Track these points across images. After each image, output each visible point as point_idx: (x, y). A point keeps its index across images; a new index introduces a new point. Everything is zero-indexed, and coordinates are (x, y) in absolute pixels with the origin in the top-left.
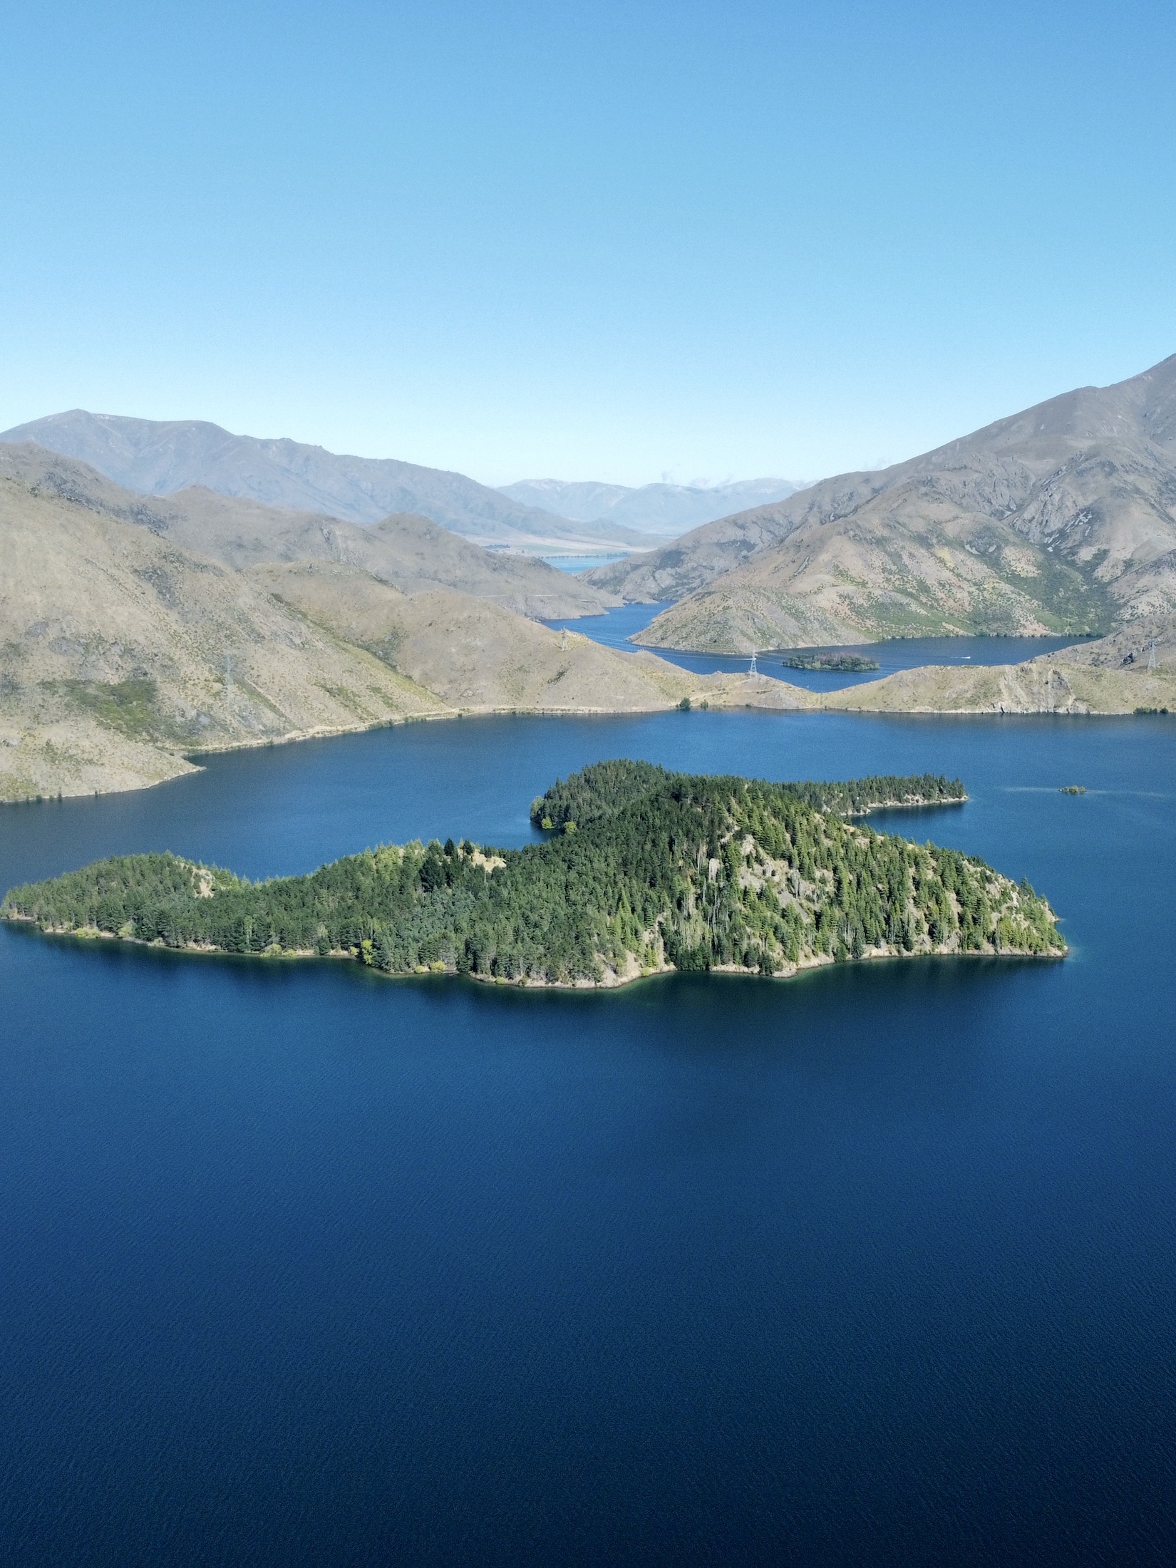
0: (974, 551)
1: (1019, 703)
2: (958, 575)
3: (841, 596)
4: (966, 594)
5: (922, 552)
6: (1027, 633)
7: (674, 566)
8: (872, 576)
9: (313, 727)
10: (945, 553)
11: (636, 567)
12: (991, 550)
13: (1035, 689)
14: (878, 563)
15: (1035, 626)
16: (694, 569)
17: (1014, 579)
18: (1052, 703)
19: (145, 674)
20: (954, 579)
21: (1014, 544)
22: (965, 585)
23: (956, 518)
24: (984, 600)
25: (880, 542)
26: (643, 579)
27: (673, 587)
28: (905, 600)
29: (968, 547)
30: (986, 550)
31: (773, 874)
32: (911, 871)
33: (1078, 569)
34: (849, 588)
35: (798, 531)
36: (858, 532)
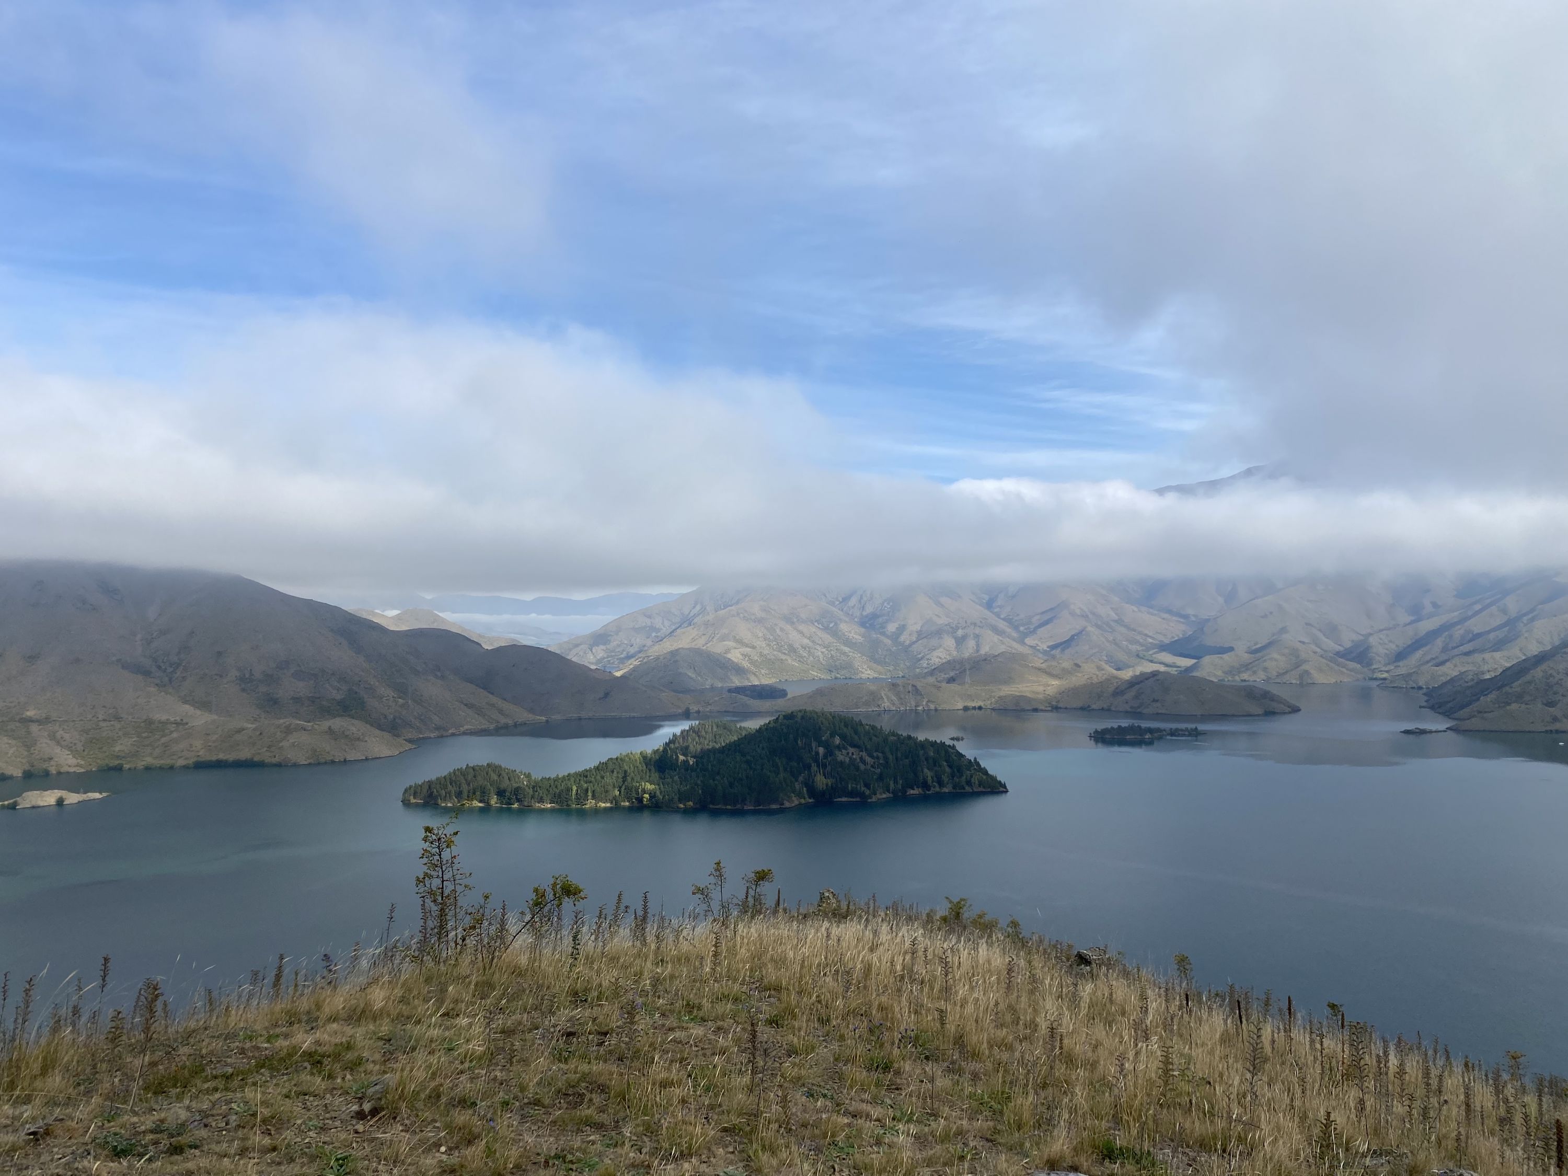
0: (820, 626)
1: (894, 704)
2: (813, 642)
3: (742, 655)
4: (820, 653)
5: (788, 627)
6: (864, 676)
7: (605, 644)
8: (758, 643)
9: (462, 727)
10: (801, 627)
11: (577, 646)
12: (831, 626)
13: (902, 696)
14: (760, 635)
15: (869, 672)
16: (619, 646)
17: (848, 642)
18: (913, 704)
19: (356, 693)
20: (811, 644)
21: (846, 622)
22: (818, 647)
23: (806, 606)
24: (832, 656)
25: (760, 621)
26: (585, 653)
27: (604, 658)
28: (784, 657)
29: (816, 624)
30: (828, 626)
31: (853, 754)
32: (921, 752)
33: (888, 637)
34: (748, 650)
35: (701, 616)
36: (746, 615)
